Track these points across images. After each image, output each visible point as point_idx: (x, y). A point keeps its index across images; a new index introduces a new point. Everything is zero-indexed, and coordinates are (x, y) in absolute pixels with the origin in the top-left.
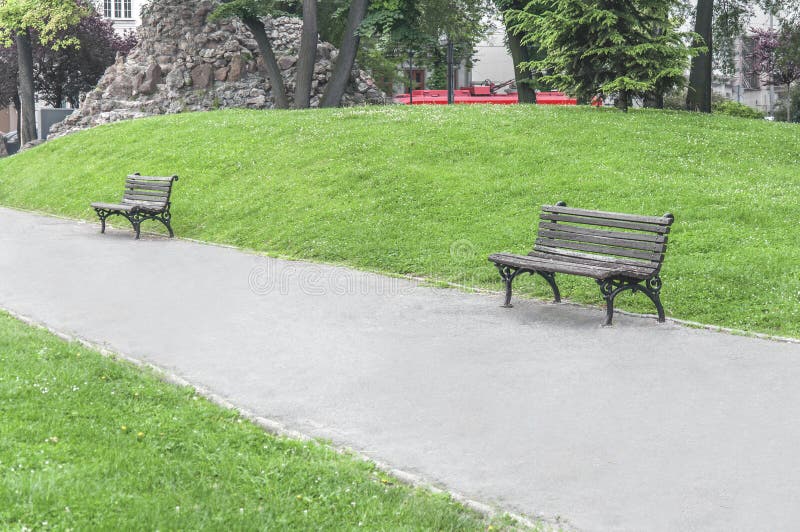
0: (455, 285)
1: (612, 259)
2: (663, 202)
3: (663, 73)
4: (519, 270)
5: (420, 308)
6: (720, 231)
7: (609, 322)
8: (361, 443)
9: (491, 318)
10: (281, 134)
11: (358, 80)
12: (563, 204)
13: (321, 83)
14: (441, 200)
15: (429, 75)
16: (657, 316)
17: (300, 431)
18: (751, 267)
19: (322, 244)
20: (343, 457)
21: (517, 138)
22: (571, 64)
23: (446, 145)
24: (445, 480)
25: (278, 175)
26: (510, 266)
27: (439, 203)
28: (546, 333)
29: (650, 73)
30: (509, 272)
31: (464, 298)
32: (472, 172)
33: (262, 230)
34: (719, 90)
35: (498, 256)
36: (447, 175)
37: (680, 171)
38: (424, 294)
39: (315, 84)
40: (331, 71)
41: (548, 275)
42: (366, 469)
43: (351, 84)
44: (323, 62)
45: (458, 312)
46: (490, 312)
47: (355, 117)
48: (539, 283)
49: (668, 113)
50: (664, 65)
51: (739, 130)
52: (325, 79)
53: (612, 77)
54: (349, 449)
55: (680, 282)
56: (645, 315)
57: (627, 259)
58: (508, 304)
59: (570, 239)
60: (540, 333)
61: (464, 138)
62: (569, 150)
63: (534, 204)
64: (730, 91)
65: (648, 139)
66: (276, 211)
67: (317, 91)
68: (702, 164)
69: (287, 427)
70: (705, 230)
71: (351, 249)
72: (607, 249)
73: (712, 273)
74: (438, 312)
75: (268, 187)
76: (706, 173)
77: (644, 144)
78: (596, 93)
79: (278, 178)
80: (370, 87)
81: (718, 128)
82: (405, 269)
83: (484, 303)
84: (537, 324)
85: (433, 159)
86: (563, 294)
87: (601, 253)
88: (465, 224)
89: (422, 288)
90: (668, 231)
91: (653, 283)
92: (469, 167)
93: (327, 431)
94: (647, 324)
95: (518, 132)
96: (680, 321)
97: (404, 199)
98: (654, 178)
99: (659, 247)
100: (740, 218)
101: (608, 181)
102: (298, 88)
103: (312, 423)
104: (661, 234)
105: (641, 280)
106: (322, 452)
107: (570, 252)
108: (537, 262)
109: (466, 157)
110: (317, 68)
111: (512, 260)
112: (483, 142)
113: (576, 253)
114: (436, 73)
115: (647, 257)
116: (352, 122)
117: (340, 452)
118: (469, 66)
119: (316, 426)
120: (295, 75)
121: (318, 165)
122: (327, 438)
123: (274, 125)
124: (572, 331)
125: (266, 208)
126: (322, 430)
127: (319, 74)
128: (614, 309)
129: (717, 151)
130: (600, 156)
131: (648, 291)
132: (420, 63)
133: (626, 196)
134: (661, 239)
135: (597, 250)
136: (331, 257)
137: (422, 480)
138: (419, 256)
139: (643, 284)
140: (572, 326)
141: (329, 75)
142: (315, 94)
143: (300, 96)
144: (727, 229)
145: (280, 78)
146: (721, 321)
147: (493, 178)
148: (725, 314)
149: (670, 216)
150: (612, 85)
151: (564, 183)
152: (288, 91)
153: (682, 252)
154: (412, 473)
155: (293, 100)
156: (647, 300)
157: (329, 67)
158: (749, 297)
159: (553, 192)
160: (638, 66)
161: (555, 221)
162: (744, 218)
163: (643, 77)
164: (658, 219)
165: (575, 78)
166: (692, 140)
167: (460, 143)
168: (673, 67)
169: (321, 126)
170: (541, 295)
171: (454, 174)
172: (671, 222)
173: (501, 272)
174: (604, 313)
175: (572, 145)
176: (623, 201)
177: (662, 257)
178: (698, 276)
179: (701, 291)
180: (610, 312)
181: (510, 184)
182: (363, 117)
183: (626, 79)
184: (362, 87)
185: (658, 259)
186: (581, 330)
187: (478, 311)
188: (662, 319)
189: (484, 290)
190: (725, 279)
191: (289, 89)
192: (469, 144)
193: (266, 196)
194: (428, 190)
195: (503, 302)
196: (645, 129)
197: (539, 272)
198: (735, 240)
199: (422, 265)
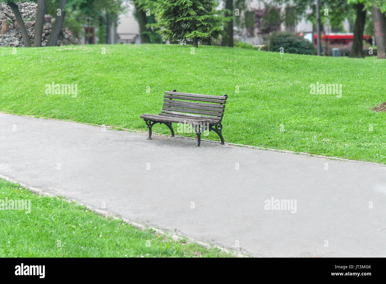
0: (125, 129)
1: (199, 116)
2: (218, 90)
3: (214, 29)
4: (155, 122)
5: (108, 139)
6: (246, 103)
7: (199, 145)
8: (80, 198)
9: (143, 143)
10: (32, 59)
11: (64, 33)
12: (175, 91)
13: (46, 35)
14: (113, 90)
15: (97, 30)
16: (221, 142)
17: (50, 193)
18: (261, 119)
19: (56, 111)
20: (70, 204)
21: (147, 60)
22: (171, 25)
23: (114, 64)
24: (120, 214)
25: (32, 79)
26: (151, 120)
27: (112, 91)
28: (169, 149)
29: (208, 29)
30: (150, 123)
31: (130, 135)
32: (127, 76)
33: (26, 106)
34: (236, 37)
35: (145, 115)
36: (115, 78)
37: (225, 75)
38: (110, 133)
39: (44, 35)
40: (52, 29)
41: (168, 124)
42: (82, 209)
43: (61, 35)
44: (47, 24)
45: (127, 141)
46: (142, 141)
47: (68, 51)
48: (164, 128)
49: (217, 48)
50: (215, 25)
51: (250, 56)
52: (48, 33)
53: (190, 31)
54: (74, 200)
55: (229, 126)
56: (215, 142)
57: (206, 116)
58: (150, 138)
59: (179, 107)
60: (166, 150)
61: (122, 60)
62: (172, 66)
63: (157, 91)
64: (240, 37)
65: (208, 60)
66: (32, 96)
67: (45, 38)
68: (235, 72)
69: (43, 191)
70: (239, 102)
71: (71, 114)
72: (196, 111)
73: (244, 122)
74: (117, 141)
75: (27, 85)
76: (237, 76)
77: (207, 62)
78: (183, 39)
79: (32, 80)
80: (70, 36)
81: (241, 55)
82: (99, 123)
83: (139, 137)
84: (165, 146)
85: (107, 70)
86: (175, 133)
87: (193, 113)
88: (126, 101)
89: (109, 131)
90: (225, 102)
91: (219, 127)
92: (125, 74)
93: (63, 192)
94: (216, 146)
95: (147, 57)
96: (231, 144)
97: (95, 90)
98: (214, 79)
99: (221, 110)
100: (254, 96)
101: (192, 80)
102: (35, 37)
103: (56, 189)
104: (222, 104)
105: (213, 126)
106: (61, 202)
107: (179, 113)
108: (164, 118)
109: (123, 70)
110: (45, 27)
111: (152, 117)
112: (131, 62)
113: (182, 113)
114: (100, 29)
115: (215, 115)
116: (66, 53)
117: (69, 202)
118: (116, 26)
119: (58, 190)
120: (34, 30)
121: (52, 74)
122: (63, 196)
123: (28, 55)
124: (182, 149)
125: (27, 95)
126: (60, 192)
127: (45, 30)
128: (201, 139)
129: (241, 65)
130: (187, 68)
131: (216, 130)
132: (92, 24)
133: (201, 87)
134: (222, 106)
135: (192, 112)
136: (61, 118)
137: (109, 214)
138: (105, 116)
139: (214, 127)
140: (182, 147)
141: (51, 30)
142: (44, 40)
143: (36, 41)
144: (249, 102)
145: (26, 32)
146: (250, 143)
147: (137, 79)
148: (251, 140)
149: (226, 95)
150: (190, 35)
151: (171, 81)
152: (30, 38)
153: (229, 113)
154: (104, 211)
155: (33, 42)
156: (216, 134)
157: (50, 27)
158: (262, 133)
159: (166, 85)
160: (202, 25)
161: (171, 99)
162: (256, 96)
163: (205, 31)
164: (220, 97)
165: (173, 31)
166: (230, 61)
167: (120, 63)
168: (219, 26)
169: (51, 55)
170: (165, 133)
171: (118, 78)
172: (226, 98)
173: (147, 123)
174: (196, 141)
175: (174, 63)
176: (200, 89)
177: (223, 114)
178: (237, 124)
179: (239, 130)
180: (199, 140)
181: (145, 82)
182: (72, 51)
183: (197, 32)
184: (66, 36)
185: (221, 116)
186: (186, 148)
187: (136, 140)
188: (223, 143)
189: (139, 131)
190: (250, 124)
191: (31, 38)
192: (125, 63)
193: (27, 89)
194: (106, 85)
195: (148, 136)
196: (207, 56)
197: (164, 123)
198: (253, 107)
199: (106, 120)
